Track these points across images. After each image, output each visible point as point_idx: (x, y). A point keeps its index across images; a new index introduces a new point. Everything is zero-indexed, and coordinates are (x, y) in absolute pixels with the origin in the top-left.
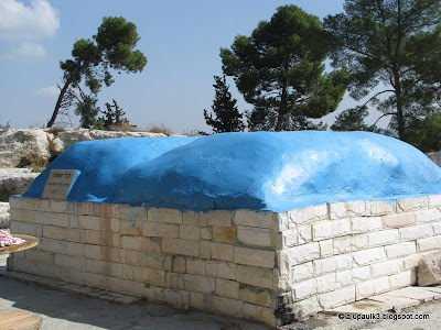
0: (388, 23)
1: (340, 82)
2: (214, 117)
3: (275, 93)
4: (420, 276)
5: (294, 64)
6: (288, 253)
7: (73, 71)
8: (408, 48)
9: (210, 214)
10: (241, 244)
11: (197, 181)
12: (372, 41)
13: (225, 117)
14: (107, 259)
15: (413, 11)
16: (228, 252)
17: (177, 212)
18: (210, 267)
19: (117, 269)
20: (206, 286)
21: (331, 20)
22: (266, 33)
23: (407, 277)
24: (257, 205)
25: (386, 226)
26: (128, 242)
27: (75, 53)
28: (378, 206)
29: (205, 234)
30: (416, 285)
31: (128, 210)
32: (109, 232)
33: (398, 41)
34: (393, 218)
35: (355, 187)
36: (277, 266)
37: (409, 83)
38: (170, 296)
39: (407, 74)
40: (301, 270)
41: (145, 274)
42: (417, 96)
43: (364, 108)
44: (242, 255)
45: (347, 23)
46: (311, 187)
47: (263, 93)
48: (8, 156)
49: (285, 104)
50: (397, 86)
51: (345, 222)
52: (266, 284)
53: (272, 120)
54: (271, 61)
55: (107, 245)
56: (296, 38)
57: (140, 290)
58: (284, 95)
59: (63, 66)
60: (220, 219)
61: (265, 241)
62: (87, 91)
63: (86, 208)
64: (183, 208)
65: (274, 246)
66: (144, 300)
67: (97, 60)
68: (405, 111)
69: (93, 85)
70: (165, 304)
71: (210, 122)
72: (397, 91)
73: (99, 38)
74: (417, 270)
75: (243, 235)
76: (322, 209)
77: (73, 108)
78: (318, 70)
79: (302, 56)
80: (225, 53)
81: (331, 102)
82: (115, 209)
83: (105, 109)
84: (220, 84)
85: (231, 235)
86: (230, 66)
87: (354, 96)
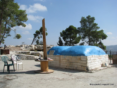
0: (88, 29)
1: (80, 38)
2: (59, 44)
3: (69, 40)
4: (102, 66)
5: (72, 35)
6: (88, 61)
7: (35, 35)
8: (91, 33)
9: (77, 56)
10: (81, 60)
11: (74, 52)
12: (85, 32)
13: (61, 44)
14: (60, 63)
15: (92, 27)
16: (79, 61)
17: (71, 56)
18: (77, 64)
19: (62, 64)
20: (76, 66)
21: (79, 28)
22: (68, 30)
23: (101, 66)
24: (84, 55)
25: (98, 59)
26: (63, 60)
27: (36, 33)
28: (98, 56)
29: (76, 59)
30: (102, 67)
31: (64, 56)
32: (60, 59)
33: (89, 32)
34: (99, 58)
35: (95, 53)
36: (87, 63)
37: (91, 39)
38: (70, 68)
39: (91, 37)
40: (89, 64)
41: (66, 65)
42: (92, 41)
43: (84, 42)
44: (81, 62)
45: (81, 29)
46: (90, 53)
47: (67, 40)
48: (28, 49)
49: (71, 42)
50: (89, 39)
51: (94, 58)
52: (85, 65)
53: (68, 44)
54: (68, 34)
55: (60, 61)
56: (73, 31)
57: (65, 67)
58: (70, 40)
59: (34, 35)
60: (78, 57)
61: (85, 60)
62: (38, 39)
63: (56, 56)
64: (72, 56)
65: (86, 60)
66: (66, 68)
67: (40, 34)
68: (91, 43)
69: (39, 38)
70: (70, 69)
71: (58, 44)
72: (89, 40)
73: (40, 30)
74: (102, 65)
75: (82, 59)
76: (91, 56)
77: (36, 41)
78: (76, 36)
79: (73, 34)
80: (61, 33)
81: (78, 41)
82: (61, 56)
83: (40, 42)
84: (60, 38)
85: (80, 59)
86: (61, 35)
87: (82, 41)
